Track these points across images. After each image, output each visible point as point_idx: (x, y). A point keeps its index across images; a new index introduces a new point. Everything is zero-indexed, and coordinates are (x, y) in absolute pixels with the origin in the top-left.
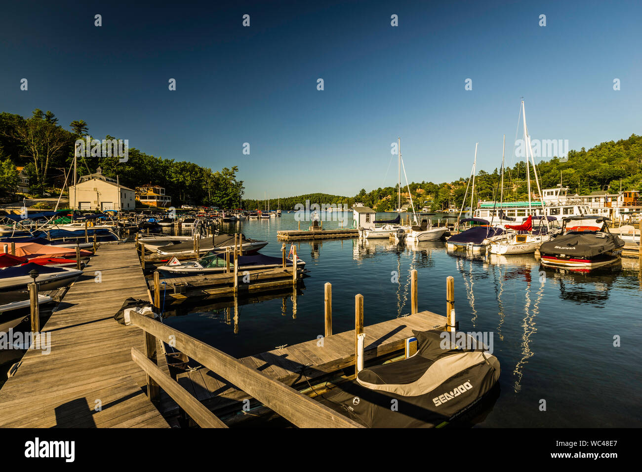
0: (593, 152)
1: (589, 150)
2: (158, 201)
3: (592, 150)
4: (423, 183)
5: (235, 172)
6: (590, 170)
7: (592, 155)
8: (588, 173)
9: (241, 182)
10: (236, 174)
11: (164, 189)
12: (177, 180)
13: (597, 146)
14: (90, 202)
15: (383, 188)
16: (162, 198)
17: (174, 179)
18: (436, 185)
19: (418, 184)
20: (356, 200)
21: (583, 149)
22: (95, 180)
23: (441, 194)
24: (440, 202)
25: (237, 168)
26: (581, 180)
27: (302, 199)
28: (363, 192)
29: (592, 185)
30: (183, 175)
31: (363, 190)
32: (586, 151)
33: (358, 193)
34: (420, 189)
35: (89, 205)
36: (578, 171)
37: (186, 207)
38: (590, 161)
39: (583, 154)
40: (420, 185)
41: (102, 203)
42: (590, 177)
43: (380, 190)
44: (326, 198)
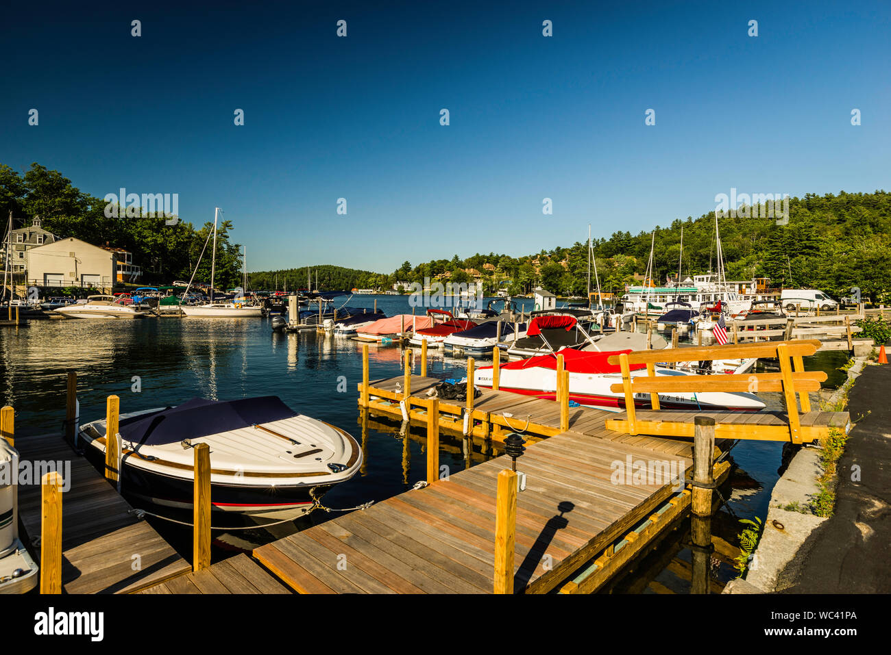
0: (701, 223)
1: (696, 221)
2: (124, 273)
3: (699, 221)
4: (491, 255)
5: (227, 229)
6: (701, 247)
7: (700, 227)
8: (700, 251)
9: (237, 246)
10: (229, 232)
11: (131, 254)
12: (153, 240)
13: (704, 216)
14: (63, 274)
15: (436, 261)
16: (129, 269)
17: (149, 239)
18: (515, 260)
19: (484, 257)
20: (397, 277)
21: (690, 218)
22: (71, 240)
23: (523, 272)
24: (522, 283)
25: (230, 224)
26: (692, 259)
27: (302, 273)
28: (406, 267)
29: (704, 267)
30: (162, 233)
31: (407, 263)
32: (693, 221)
33: (399, 267)
34: (488, 264)
35: (61, 278)
36: (688, 248)
37: (179, 284)
38: (700, 235)
39: (689, 225)
40: (488, 258)
41: (82, 275)
42: (701, 256)
43: (433, 264)
44: (339, 273)
